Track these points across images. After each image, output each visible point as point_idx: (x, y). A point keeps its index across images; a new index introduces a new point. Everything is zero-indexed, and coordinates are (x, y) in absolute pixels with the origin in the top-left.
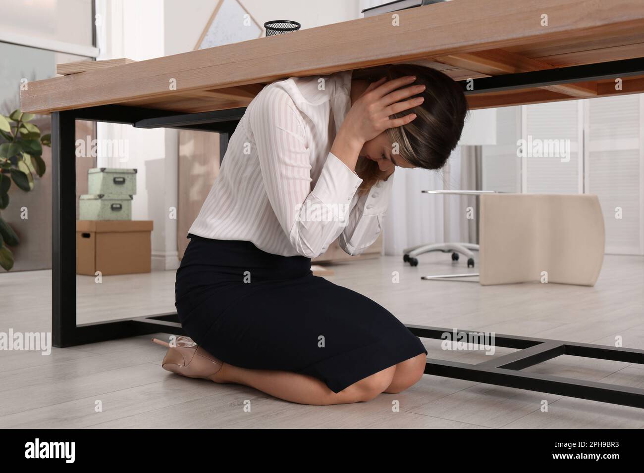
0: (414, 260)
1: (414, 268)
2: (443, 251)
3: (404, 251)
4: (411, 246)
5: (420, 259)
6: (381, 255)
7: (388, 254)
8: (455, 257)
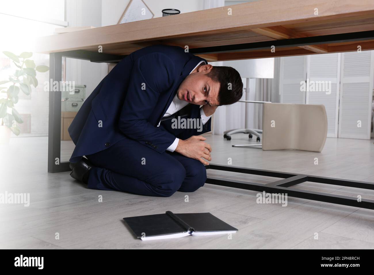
0: (229, 137)
1: (229, 141)
2: (244, 133)
3: (224, 132)
4: (228, 130)
5: (232, 137)
6: (212, 135)
7: (216, 134)
8: (250, 137)
